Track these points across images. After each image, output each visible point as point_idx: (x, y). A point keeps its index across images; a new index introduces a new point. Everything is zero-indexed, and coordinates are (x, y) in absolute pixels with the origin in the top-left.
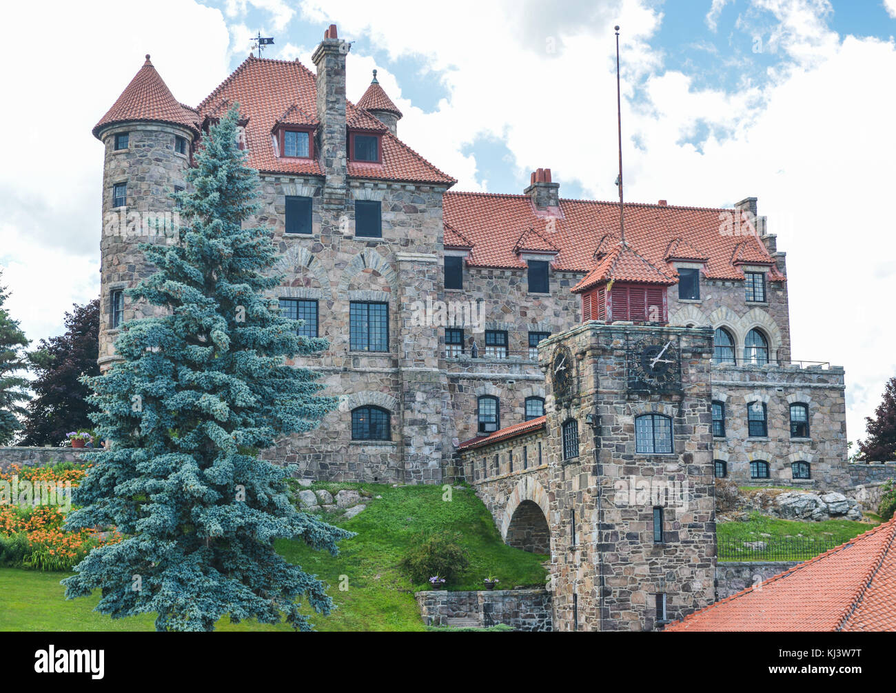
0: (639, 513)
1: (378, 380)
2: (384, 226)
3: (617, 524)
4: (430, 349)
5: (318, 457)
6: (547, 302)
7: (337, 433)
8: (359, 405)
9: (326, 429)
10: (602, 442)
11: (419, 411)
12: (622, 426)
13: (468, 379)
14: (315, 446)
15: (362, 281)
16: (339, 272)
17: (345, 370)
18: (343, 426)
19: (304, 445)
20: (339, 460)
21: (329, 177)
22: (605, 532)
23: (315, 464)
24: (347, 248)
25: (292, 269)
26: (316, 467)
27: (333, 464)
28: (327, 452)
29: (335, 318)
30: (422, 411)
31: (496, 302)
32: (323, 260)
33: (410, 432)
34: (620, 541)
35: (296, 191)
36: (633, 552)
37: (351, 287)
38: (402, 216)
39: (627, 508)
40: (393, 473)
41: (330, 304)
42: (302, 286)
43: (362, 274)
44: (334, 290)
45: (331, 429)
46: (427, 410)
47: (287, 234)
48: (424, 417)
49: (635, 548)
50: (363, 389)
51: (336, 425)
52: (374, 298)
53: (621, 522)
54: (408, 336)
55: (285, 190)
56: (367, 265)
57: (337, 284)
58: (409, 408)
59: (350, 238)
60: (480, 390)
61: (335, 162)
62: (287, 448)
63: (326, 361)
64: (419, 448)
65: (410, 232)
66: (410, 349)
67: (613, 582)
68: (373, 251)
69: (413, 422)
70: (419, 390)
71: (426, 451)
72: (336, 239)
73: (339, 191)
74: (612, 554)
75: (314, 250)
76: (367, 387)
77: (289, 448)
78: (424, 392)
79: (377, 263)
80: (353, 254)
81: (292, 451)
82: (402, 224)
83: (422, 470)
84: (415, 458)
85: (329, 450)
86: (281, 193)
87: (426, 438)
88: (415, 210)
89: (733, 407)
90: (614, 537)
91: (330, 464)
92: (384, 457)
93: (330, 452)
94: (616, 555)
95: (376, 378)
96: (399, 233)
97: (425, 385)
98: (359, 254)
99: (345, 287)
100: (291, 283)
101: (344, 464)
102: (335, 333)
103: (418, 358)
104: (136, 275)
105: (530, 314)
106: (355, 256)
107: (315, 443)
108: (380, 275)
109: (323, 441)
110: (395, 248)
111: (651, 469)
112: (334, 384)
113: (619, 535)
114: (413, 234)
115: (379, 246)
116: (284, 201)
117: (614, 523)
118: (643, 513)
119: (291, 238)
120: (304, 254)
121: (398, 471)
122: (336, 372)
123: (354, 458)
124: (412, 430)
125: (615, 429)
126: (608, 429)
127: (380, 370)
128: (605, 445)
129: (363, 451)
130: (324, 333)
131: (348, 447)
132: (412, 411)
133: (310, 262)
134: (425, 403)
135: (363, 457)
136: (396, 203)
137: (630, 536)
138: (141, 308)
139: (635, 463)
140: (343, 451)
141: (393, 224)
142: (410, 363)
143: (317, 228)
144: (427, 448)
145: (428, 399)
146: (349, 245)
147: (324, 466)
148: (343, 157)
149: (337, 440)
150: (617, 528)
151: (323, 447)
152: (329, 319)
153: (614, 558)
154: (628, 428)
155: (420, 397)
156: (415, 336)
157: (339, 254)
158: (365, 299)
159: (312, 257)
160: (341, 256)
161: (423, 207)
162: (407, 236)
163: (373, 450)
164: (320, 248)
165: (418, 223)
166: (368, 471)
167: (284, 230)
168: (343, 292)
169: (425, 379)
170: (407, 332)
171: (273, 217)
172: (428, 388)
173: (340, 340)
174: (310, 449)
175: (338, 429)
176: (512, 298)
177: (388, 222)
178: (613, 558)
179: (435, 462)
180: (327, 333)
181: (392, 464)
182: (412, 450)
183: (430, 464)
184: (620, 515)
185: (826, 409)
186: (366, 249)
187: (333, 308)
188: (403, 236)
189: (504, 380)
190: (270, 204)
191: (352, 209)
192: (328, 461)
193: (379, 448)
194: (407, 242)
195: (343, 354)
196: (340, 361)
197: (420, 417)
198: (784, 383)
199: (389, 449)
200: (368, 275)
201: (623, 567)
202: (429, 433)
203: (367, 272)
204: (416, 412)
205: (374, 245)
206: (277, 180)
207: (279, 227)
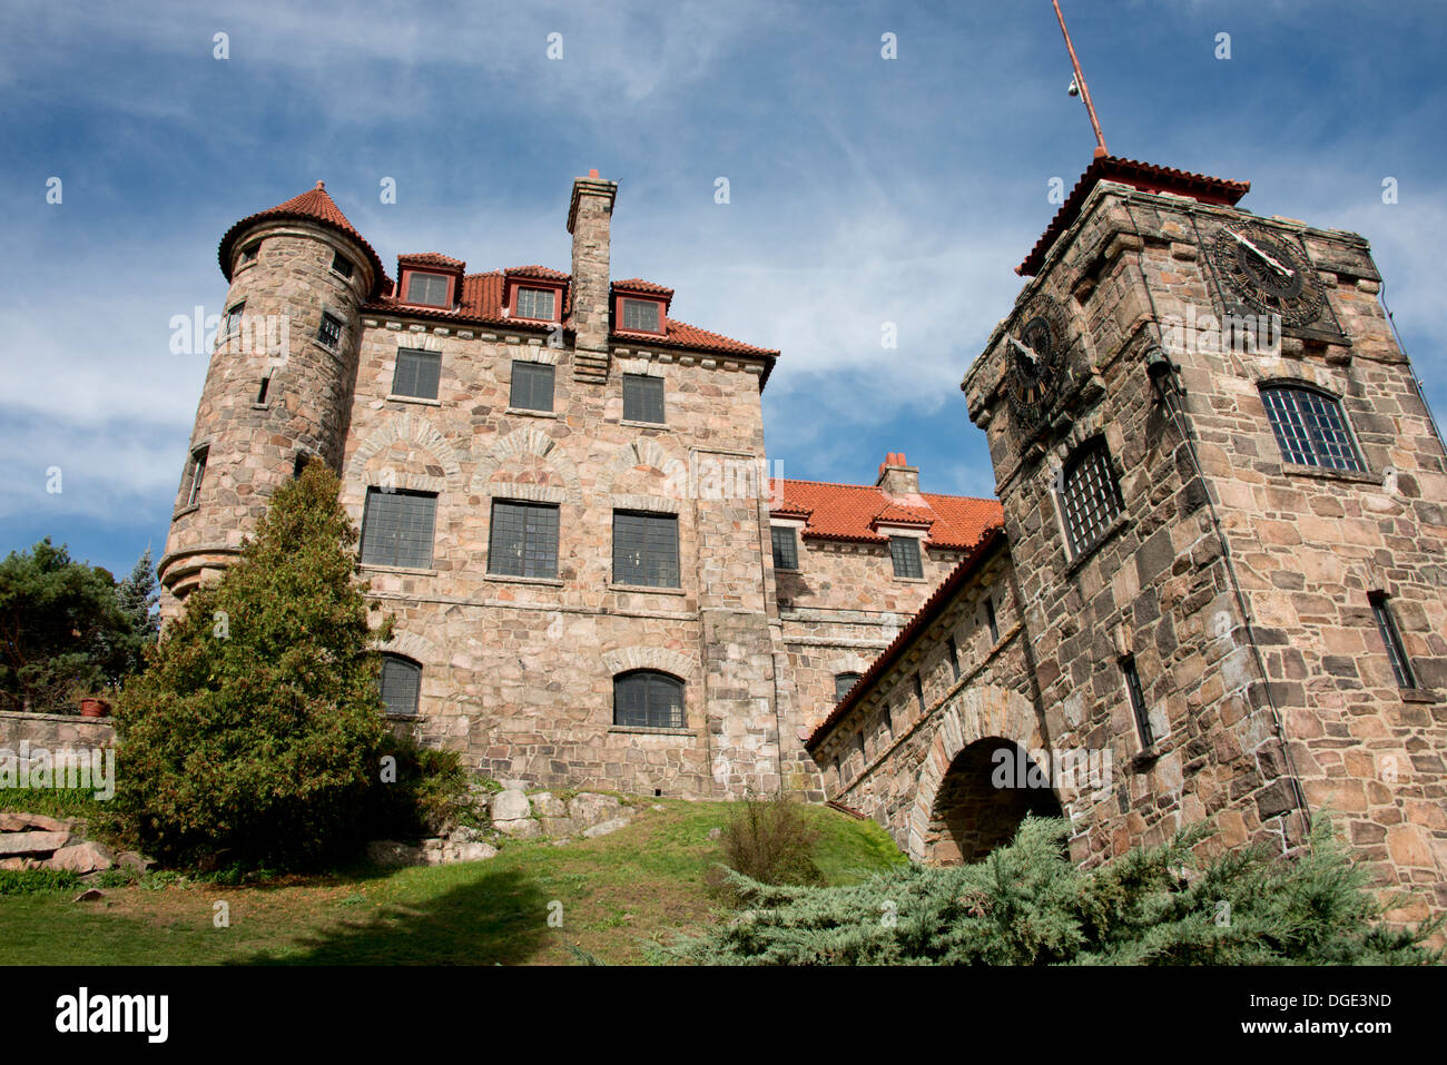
0: (1337, 605)
1: (662, 630)
2: (669, 410)
3: (1294, 632)
4: (750, 580)
5: (549, 751)
6: (922, 591)
7: (587, 711)
8: (627, 668)
9: (566, 704)
10: (1196, 428)
11: (735, 676)
12: (1234, 397)
13: (817, 646)
14: (544, 732)
15: (634, 482)
16: (596, 468)
17: (604, 612)
18: (598, 700)
19: (523, 729)
20: (588, 756)
21: (580, 335)
22: (1266, 651)
23: (541, 762)
24: (609, 435)
25: (518, 458)
26: (544, 767)
27: (575, 764)
28: (567, 742)
29: (587, 533)
30: (740, 675)
31: (849, 589)
32: (569, 448)
33: (719, 709)
34: (1311, 677)
35: (530, 355)
36: (1353, 710)
37: (614, 488)
38: (697, 399)
39: (1305, 591)
40: (690, 784)
41: (580, 512)
42: (534, 482)
43: (634, 471)
44: (586, 491)
45: (576, 704)
46: (749, 674)
47: (511, 409)
48: (743, 685)
49: (1355, 697)
50: (635, 643)
51: (584, 699)
52: (654, 507)
53: (1299, 626)
54: (711, 560)
55: (512, 352)
56: (642, 460)
57: (592, 483)
58: (717, 669)
59: (614, 422)
60: (839, 665)
61: (590, 317)
62: (491, 733)
63: (570, 597)
64: (737, 738)
65: (710, 420)
66: (715, 579)
67: (1324, 795)
68: (651, 442)
69: (724, 694)
70: (733, 641)
71: (751, 743)
72: (591, 422)
73: (597, 355)
74: (1301, 714)
75: (554, 434)
76: (643, 639)
77: (493, 734)
78: (743, 644)
79: (658, 459)
80: (619, 444)
81: (499, 740)
82: (697, 408)
83: (743, 776)
84: (731, 755)
85: (571, 739)
86: (506, 356)
87: (748, 720)
88: (719, 393)
90: (1293, 665)
91: (571, 763)
92: (673, 755)
93: (571, 743)
94: (1310, 716)
95: (657, 627)
96: (692, 421)
97: (743, 632)
98: (629, 445)
99: (605, 488)
100: (514, 478)
101: (598, 765)
102: (587, 554)
103: (730, 594)
104: (233, 422)
105: (900, 605)
106: (622, 447)
107: (544, 727)
108: (663, 475)
109: (558, 723)
110: (688, 441)
111: (1336, 503)
112: (583, 632)
113: (1306, 660)
114: (714, 422)
115: (661, 435)
116: (510, 366)
117: (1283, 629)
118: (1348, 604)
119: (520, 415)
120: (538, 439)
121: (699, 779)
122: (588, 614)
123: (618, 754)
124: (724, 707)
125: (1220, 403)
126: (1203, 399)
127: (665, 614)
128: (1205, 436)
129: (634, 743)
130: (568, 553)
131: (607, 736)
132: (722, 675)
133: (548, 450)
134: (745, 662)
135: (633, 754)
136: (688, 381)
137: (1330, 663)
138: (232, 470)
139: (1289, 485)
140: (597, 742)
141: (684, 408)
142: (715, 601)
143: (560, 405)
144: (752, 738)
145: (749, 655)
146: (614, 431)
147: (559, 767)
148: (604, 312)
149: (585, 723)
150: (1294, 642)
151: (559, 735)
152: (578, 533)
153: (1309, 724)
154: (1249, 405)
155: (734, 652)
156: (724, 560)
157: (596, 442)
158: (639, 508)
159: (553, 444)
160: (599, 445)
161: (729, 389)
162: (705, 424)
163: (650, 741)
164: (564, 432)
165: (723, 409)
166: (643, 779)
167: (507, 403)
168: (601, 494)
169: (742, 625)
170: (709, 554)
171: (490, 386)
172: (748, 637)
173: (595, 566)
174: (534, 737)
175: (588, 704)
176: (872, 584)
177: (676, 405)
178: (1305, 726)
179: (767, 764)
180: (573, 554)
181: (688, 766)
182: (723, 741)
183: (759, 766)
184: (1292, 608)
186: (639, 440)
187: (584, 517)
188: (700, 424)
189: (876, 650)
190: (486, 369)
191: (618, 383)
192: (566, 759)
193: (663, 738)
194: (706, 434)
195: (601, 586)
196: (595, 597)
197: (736, 685)
199: (682, 740)
200: (643, 474)
201: (1341, 752)
202: (754, 713)
203: (642, 470)
204: (730, 677)
205: (653, 433)
206: (501, 339)
207: (500, 399)
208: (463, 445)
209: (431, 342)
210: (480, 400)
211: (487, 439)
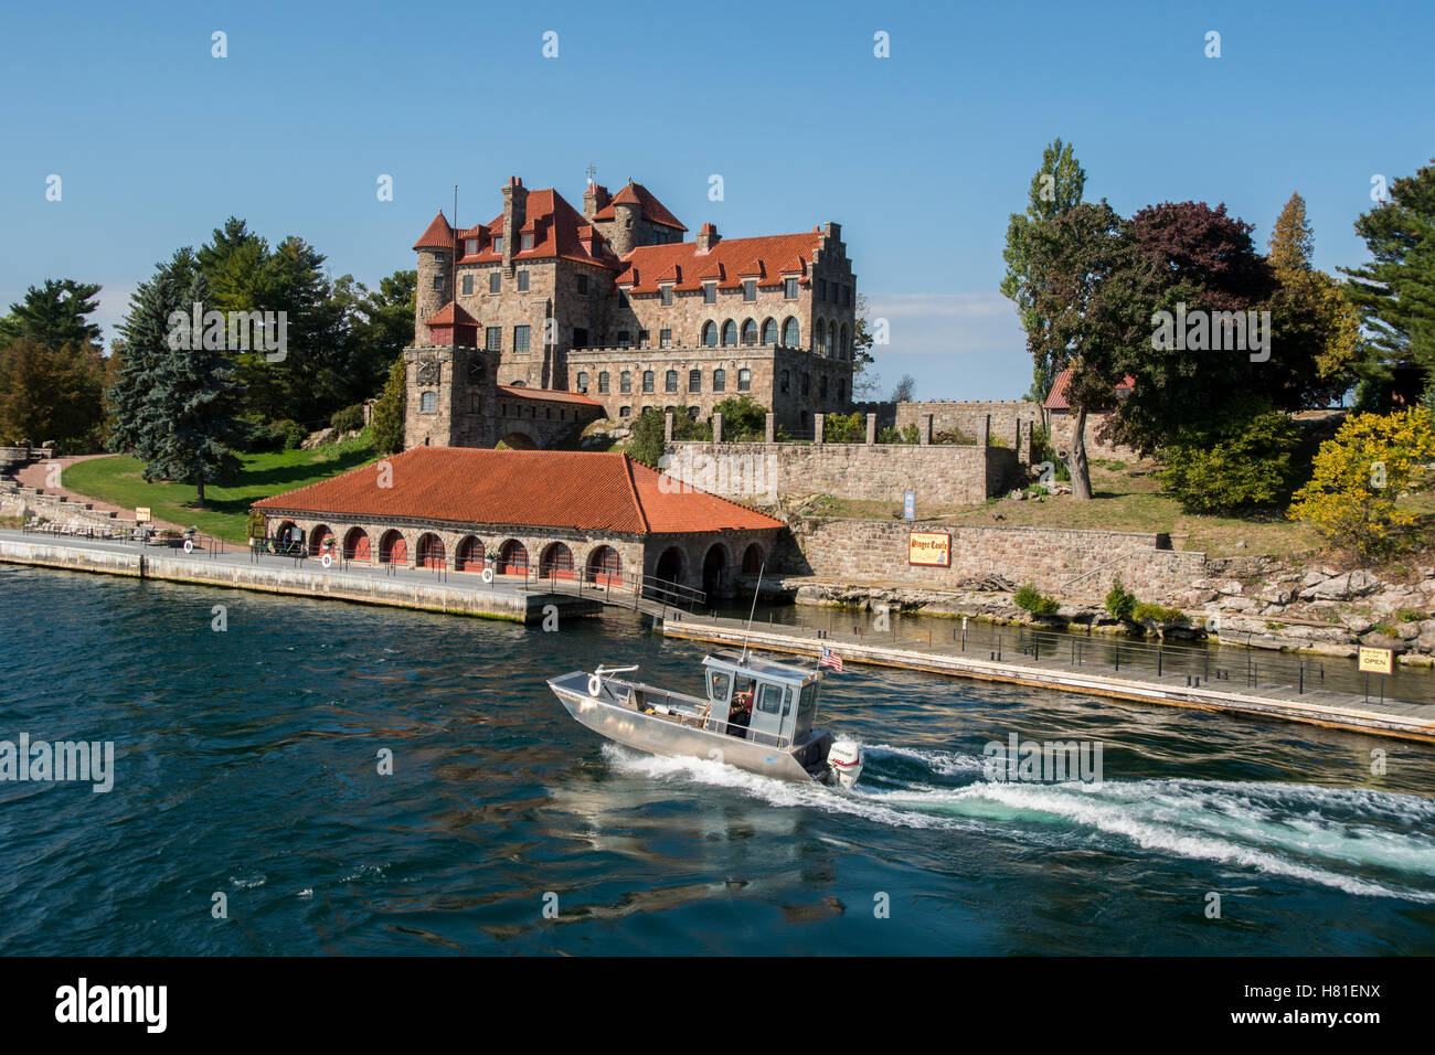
6: (671, 311)
15: (520, 315)
16: (511, 311)
21: (504, 262)
24: (514, 298)
25: (492, 312)
29: (507, 336)
31: (645, 314)
32: (504, 306)
35: (494, 271)
37: (515, 319)
38: (537, 278)
41: (505, 329)
42: (496, 320)
43: (520, 310)
44: (508, 321)
50: (516, 373)
52: (523, 323)
55: (490, 271)
56: (522, 306)
57: (509, 318)
59: (516, 292)
60: (581, 370)
61: (506, 253)
63: (502, 360)
65: (541, 286)
68: (525, 298)
72: (510, 293)
73: (508, 268)
75: (501, 301)
79: (525, 304)
82: (538, 282)
88: (544, 273)
89: (706, 374)
95: (523, 366)
96: (536, 287)
99: (512, 319)
100: (492, 320)
102: (507, 344)
105: (662, 319)
106: (517, 302)
108: (526, 311)
110: (534, 296)
112: (506, 370)
115: (527, 295)
116: (489, 277)
119: (493, 295)
120: (497, 303)
127: (524, 362)
130: (503, 345)
133: (499, 307)
136: (536, 270)
141: (534, 283)
143: (502, 290)
146: (516, 296)
152: (505, 337)
158: (520, 325)
159: (500, 305)
160: (511, 302)
161: (547, 271)
162: (539, 288)
164: (503, 299)
168: (512, 321)
172: (537, 371)
173: (509, 347)
177: (532, 282)
185: (761, 373)
186: (522, 298)
187: (507, 331)
189: (591, 363)
194: (539, 292)
195: (510, 354)
198: (737, 357)
200: (522, 311)
203: (522, 309)
205: (524, 295)
206: (487, 267)
207: (487, 291)
208: (480, 309)
209: (471, 272)
210: (483, 292)
211: (485, 306)
